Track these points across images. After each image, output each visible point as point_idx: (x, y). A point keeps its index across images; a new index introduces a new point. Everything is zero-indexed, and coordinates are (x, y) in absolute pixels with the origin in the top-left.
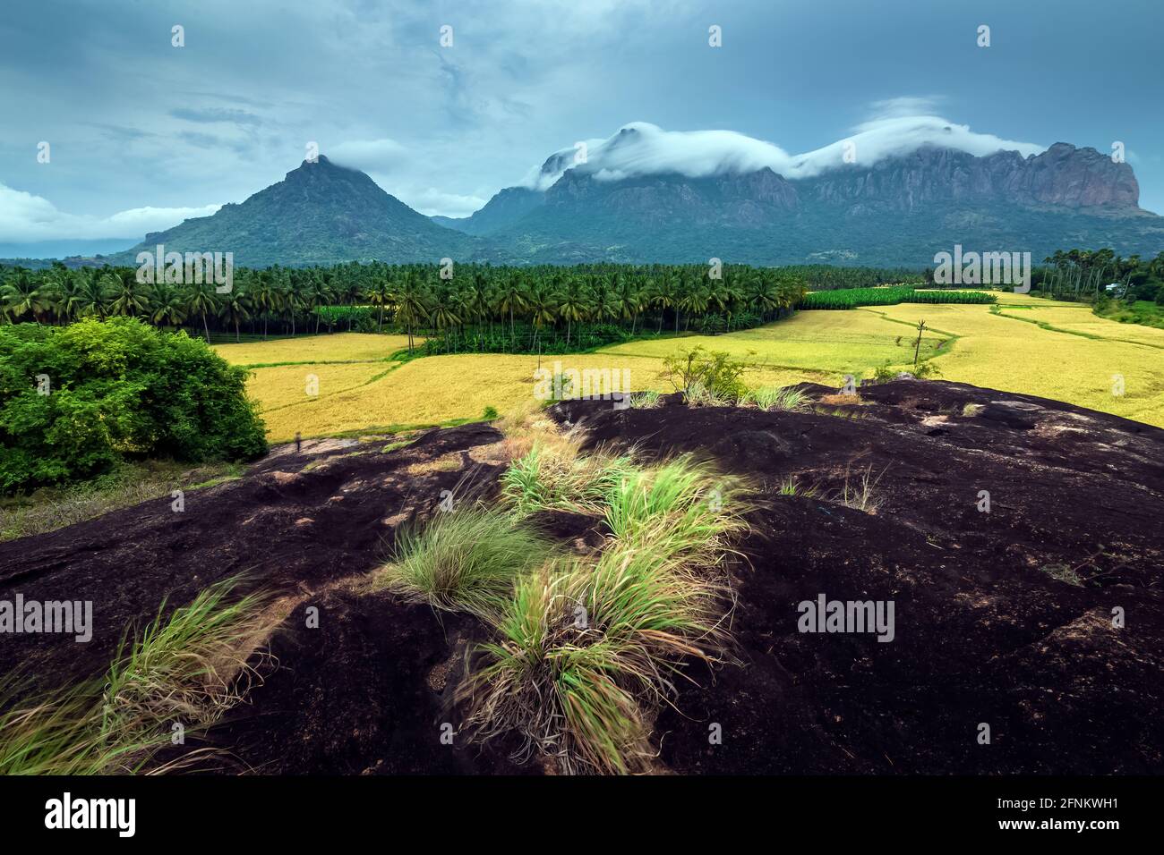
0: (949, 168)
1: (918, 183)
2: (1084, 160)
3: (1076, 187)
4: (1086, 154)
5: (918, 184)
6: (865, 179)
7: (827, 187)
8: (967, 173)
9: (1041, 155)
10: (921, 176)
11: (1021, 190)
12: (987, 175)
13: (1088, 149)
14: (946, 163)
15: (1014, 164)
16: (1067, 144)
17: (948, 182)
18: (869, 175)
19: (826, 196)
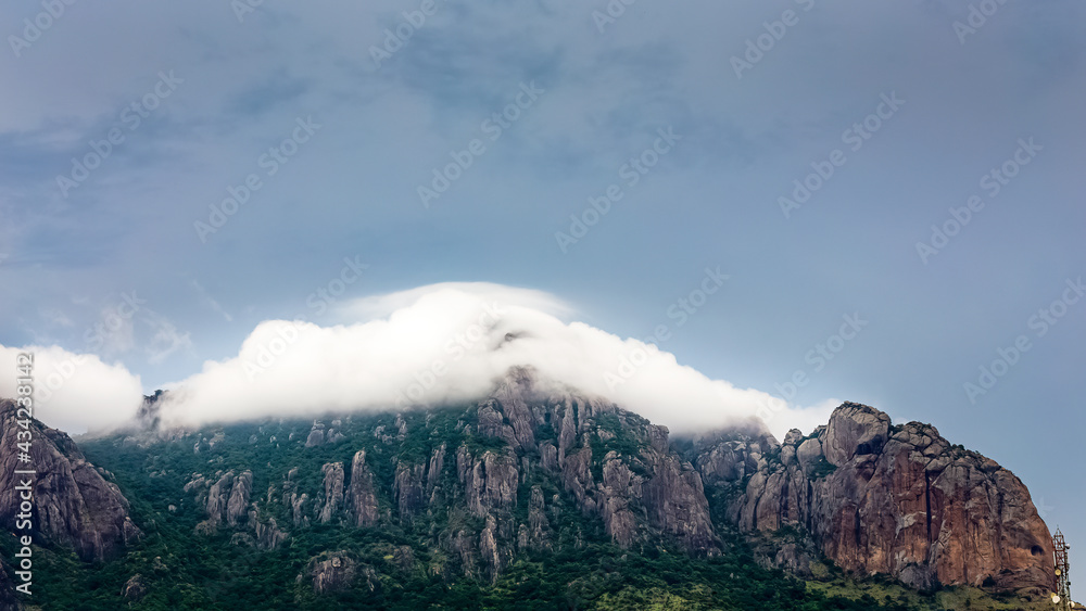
0: (587, 452)
1: (507, 493)
2: (916, 456)
3: (914, 529)
4: (916, 440)
5: (506, 497)
6: (347, 468)
7: (228, 487)
8: (638, 471)
9: (815, 435)
10: (513, 471)
11: (785, 531)
12: (692, 484)
13: (921, 429)
14: (579, 436)
15: (755, 455)
16: (868, 410)
17: (589, 493)
18: (358, 457)
19: (224, 518)
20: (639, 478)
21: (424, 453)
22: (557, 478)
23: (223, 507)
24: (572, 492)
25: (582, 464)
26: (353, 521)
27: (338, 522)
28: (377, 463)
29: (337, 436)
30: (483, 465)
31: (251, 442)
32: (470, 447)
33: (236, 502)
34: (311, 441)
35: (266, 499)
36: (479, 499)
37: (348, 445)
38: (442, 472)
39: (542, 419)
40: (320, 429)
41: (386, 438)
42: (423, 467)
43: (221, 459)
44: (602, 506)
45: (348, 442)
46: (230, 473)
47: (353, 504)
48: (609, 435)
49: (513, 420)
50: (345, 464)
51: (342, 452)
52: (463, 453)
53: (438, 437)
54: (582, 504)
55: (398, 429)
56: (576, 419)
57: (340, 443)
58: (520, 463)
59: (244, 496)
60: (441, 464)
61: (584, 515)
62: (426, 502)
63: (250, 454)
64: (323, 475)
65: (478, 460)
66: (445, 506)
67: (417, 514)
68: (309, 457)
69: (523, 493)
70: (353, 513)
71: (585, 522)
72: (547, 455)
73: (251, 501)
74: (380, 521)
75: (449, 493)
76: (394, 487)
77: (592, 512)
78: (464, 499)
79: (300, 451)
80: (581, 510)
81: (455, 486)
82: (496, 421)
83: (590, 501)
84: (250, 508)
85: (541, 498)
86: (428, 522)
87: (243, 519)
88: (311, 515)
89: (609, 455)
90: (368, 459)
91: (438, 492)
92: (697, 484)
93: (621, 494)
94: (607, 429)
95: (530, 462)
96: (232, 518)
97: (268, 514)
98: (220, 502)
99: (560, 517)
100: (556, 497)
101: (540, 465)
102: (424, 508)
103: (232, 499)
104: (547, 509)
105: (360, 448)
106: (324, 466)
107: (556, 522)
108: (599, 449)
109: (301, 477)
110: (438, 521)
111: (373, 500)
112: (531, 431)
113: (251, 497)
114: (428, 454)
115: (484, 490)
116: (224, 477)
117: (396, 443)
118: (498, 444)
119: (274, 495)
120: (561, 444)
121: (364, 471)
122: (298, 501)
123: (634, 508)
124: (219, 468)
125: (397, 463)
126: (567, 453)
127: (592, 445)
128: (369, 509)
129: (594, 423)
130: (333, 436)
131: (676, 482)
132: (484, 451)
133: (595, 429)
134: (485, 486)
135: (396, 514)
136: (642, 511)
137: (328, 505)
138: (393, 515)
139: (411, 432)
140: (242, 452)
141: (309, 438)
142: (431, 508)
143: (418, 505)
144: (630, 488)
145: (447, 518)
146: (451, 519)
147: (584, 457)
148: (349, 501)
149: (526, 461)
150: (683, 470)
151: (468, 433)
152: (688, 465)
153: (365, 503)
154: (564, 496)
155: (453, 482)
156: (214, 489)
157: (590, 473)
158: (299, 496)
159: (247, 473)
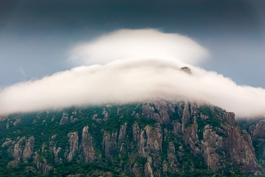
20: (221, 138)
21: (116, 127)
22: (181, 138)
23: (21, 154)
24: (189, 145)
25: (193, 131)
26: (83, 160)
27: (76, 160)
28: (94, 132)
29: (75, 119)
30: (145, 132)
31: (33, 123)
32: (139, 124)
33: (27, 152)
34: (62, 122)
35: (41, 150)
36: (143, 149)
37: (80, 124)
38: (126, 136)
39: (173, 110)
40: (66, 116)
41: (98, 120)
42: (116, 134)
43: (19, 131)
44: (203, 152)
45: (80, 122)
46: (24, 138)
47: (83, 152)
48: (206, 117)
49: (159, 111)
50: (79, 133)
51: (77, 127)
52: (135, 127)
53: (123, 119)
54: (193, 151)
55: (104, 116)
56: (190, 110)
57: (76, 123)
58: (163, 131)
59: (31, 149)
60: (125, 132)
61: (195, 156)
62: (118, 150)
63: (33, 129)
64: (69, 138)
65: (143, 130)
66: (127, 152)
67: (114, 156)
68: (61, 130)
69: (165, 145)
70: (83, 156)
71: (195, 159)
72: (176, 128)
73: (34, 151)
74: (96, 160)
75: (129, 146)
76: (102, 144)
77: (198, 154)
78: (136, 149)
79: (57, 127)
80: (193, 153)
81: (132, 142)
82: (151, 111)
83: (197, 149)
84: (34, 155)
85: (174, 148)
86: (119, 160)
87: (30, 160)
88: (63, 158)
89: (206, 127)
90: (90, 130)
91: (124, 146)
92: (249, 140)
93: (212, 145)
94: (205, 114)
95: (168, 131)
96: (25, 160)
97: (42, 157)
98: (19, 152)
99: (183, 157)
100: (181, 147)
101: (173, 132)
102: (118, 153)
103: (25, 150)
104: (176, 153)
105: (86, 125)
106: (69, 134)
107: (181, 159)
108: (201, 124)
109: (58, 139)
110: (124, 160)
111: (92, 150)
112: (168, 116)
113: (34, 149)
114: (119, 128)
115: (146, 145)
116: (21, 140)
117: (103, 122)
118: (152, 122)
119: (45, 148)
120: (183, 122)
121: (88, 136)
122: (57, 151)
123: (219, 152)
124: (18, 136)
125: (104, 132)
126: (186, 126)
127: (198, 122)
128: (90, 154)
129: (199, 111)
130: (73, 119)
131: (239, 140)
132: (146, 126)
133: (199, 114)
134: (146, 142)
135: (104, 156)
136: (222, 154)
137: (71, 153)
138: (102, 157)
139: (110, 117)
140: (29, 128)
141: (61, 120)
142: (121, 153)
143: (114, 152)
144: (217, 143)
145: (128, 158)
146: (130, 158)
147: (194, 127)
148: (81, 151)
149: (166, 130)
150: (242, 133)
151: (138, 117)
152: (244, 131)
153: (88, 152)
154: (184, 147)
155: (131, 141)
156: (16, 146)
157: (197, 136)
158: (57, 148)
159: (32, 138)
